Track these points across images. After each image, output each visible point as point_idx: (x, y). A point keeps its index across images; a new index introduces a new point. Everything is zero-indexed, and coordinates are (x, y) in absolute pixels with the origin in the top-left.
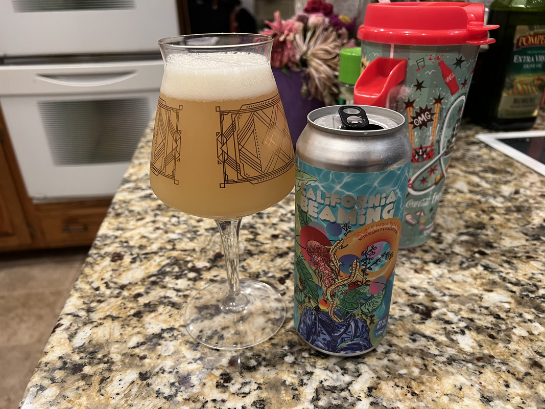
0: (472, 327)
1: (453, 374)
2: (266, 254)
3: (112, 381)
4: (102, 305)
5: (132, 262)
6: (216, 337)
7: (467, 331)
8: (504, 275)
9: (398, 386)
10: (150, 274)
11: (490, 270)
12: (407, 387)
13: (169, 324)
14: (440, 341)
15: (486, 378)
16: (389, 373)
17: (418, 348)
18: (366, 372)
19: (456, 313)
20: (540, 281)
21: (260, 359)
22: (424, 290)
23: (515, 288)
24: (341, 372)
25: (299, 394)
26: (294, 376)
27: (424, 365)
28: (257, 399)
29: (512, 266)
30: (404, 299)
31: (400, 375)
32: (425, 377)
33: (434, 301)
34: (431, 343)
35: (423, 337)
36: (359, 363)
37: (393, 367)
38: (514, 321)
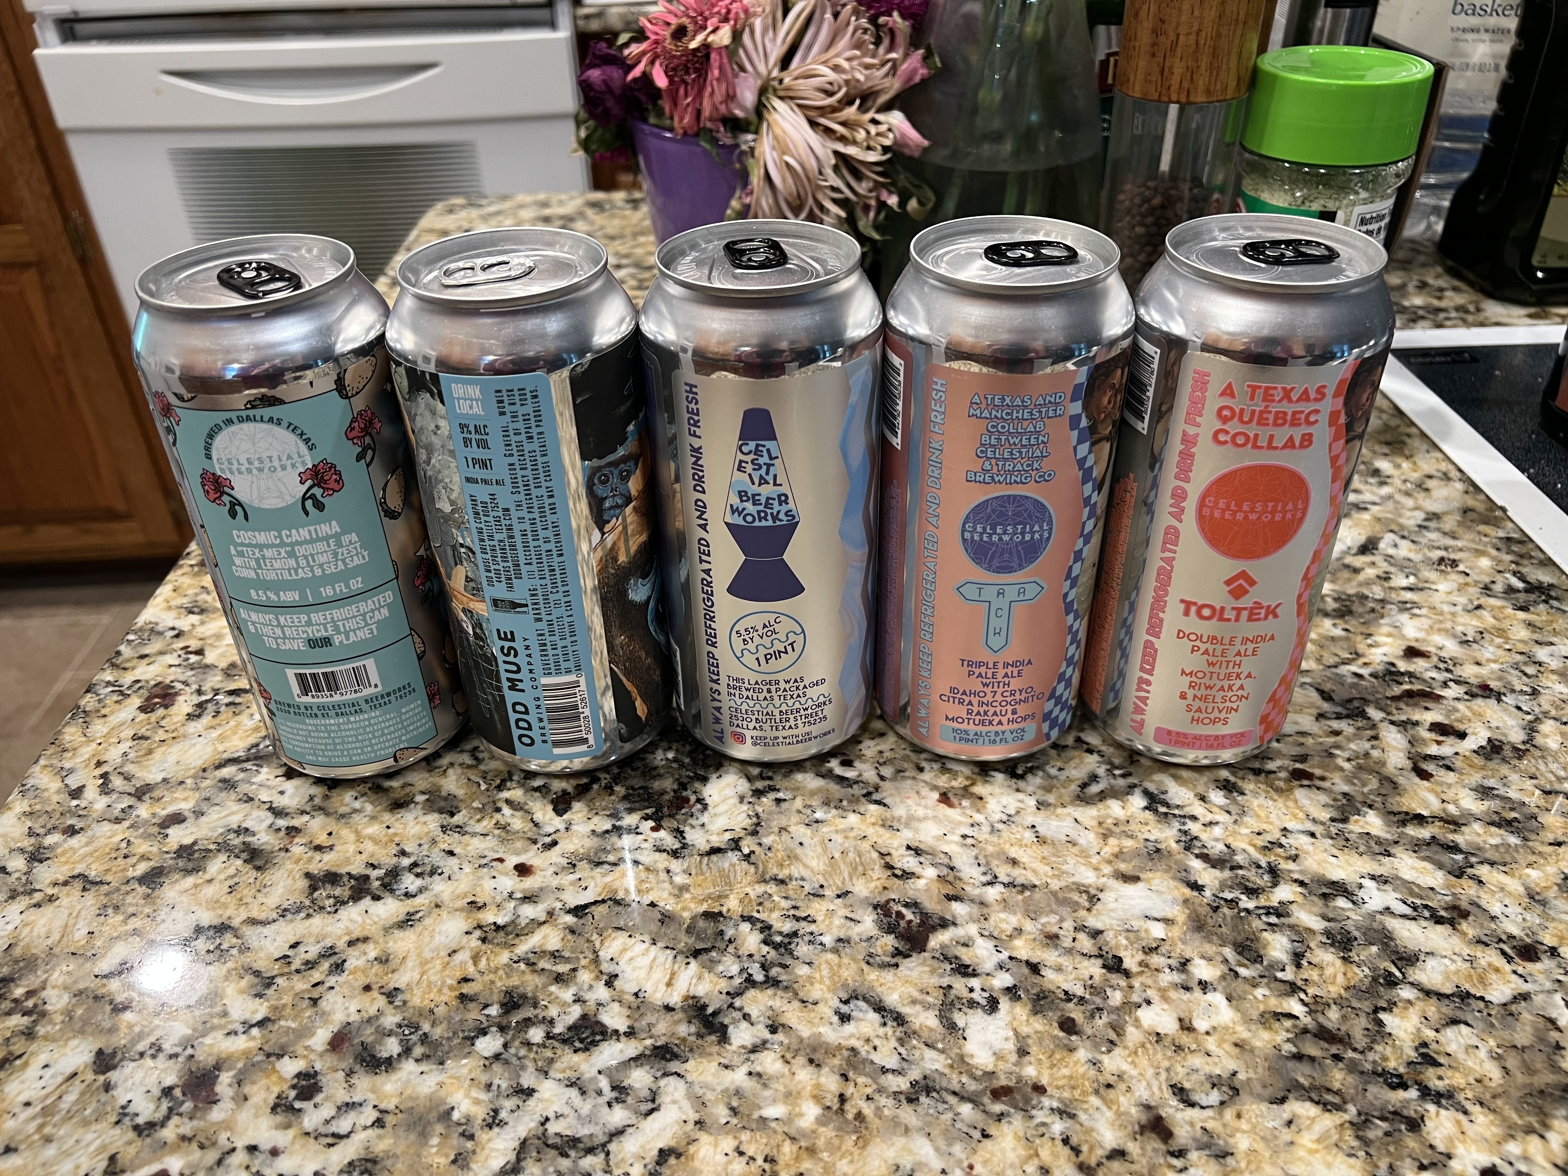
0: (1027, 991)
1: (907, 1130)
3: (26, 1064)
4: (75, 842)
5: (190, 717)
6: (326, 965)
7: (1004, 1004)
8: (1194, 828)
9: (741, 1154)
10: (226, 756)
11: (1163, 809)
12: (765, 1160)
13: (220, 912)
14: (916, 1027)
15: (993, 1155)
16: (734, 1111)
17: (844, 1043)
18: (674, 1102)
19: (998, 941)
20: (1295, 858)
21: (414, 1038)
22: (946, 861)
23: (1208, 877)
24: (609, 1094)
25: (474, 1152)
26: (484, 1096)
27: (841, 1096)
28: (362, 1154)
29: (1235, 801)
30: (872, 885)
31: (763, 1120)
32: (827, 1133)
33: (956, 898)
34: (889, 1030)
35: (875, 1010)
36: (665, 1075)
37: (754, 1095)
38: (1155, 982)
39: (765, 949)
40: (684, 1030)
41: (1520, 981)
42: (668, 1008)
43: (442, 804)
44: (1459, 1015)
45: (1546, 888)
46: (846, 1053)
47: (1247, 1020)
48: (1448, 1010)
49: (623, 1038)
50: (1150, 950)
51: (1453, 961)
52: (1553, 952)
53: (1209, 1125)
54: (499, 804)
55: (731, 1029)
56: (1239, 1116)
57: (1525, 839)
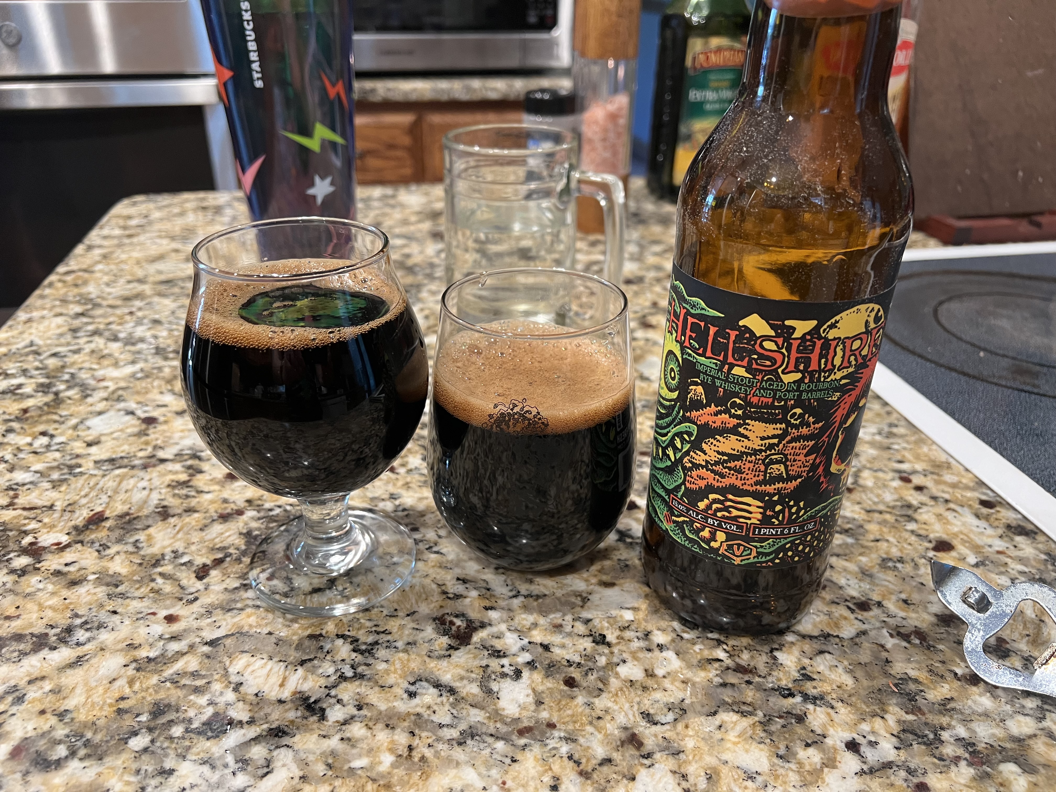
0: (541, 663)
1: (458, 764)
2: (196, 515)
7: (526, 674)
11: (629, 540)
14: (464, 694)
15: (519, 773)
16: (330, 766)
17: (411, 711)
18: (284, 765)
19: (521, 633)
21: (79, 743)
22: (485, 585)
24: (233, 766)
26: (133, 779)
27: (410, 747)
30: (432, 606)
31: (351, 770)
32: (400, 772)
33: (491, 608)
34: (444, 699)
35: (434, 687)
36: (277, 747)
37: (345, 754)
38: (628, 648)
39: (354, 655)
40: (292, 715)
41: (860, 623)
42: (280, 702)
43: (109, 580)
44: (824, 648)
45: (872, 567)
46: (413, 718)
47: (690, 666)
48: (817, 645)
49: (246, 726)
50: (624, 628)
51: (818, 616)
52: (879, 604)
53: (667, 735)
54: (154, 577)
55: (328, 712)
56: (687, 727)
57: (857, 539)
